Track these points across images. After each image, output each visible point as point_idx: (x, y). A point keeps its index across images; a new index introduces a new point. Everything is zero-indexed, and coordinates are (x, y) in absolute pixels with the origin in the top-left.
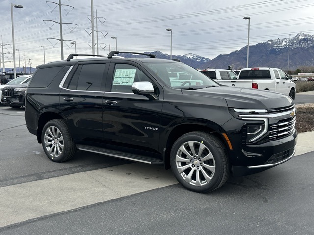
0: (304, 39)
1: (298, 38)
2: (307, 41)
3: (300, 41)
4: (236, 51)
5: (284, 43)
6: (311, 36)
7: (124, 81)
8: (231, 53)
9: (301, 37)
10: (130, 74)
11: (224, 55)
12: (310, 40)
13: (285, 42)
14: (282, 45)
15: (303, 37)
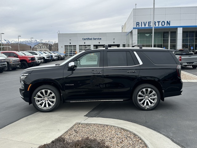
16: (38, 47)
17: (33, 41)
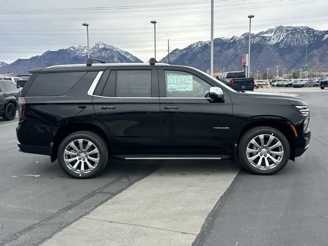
0: (104, 49)
1: (98, 47)
2: (107, 51)
3: (101, 50)
4: (37, 56)
5: (85, 51)
6: (110, 46)
7: (180, 87)
8: (31, 58)
9: (101, 47)
10: (185, 80)
11: (24, 60)
12: (109, 50)
13: (87, 50)
14: (84, 52)
15: (103, 47)
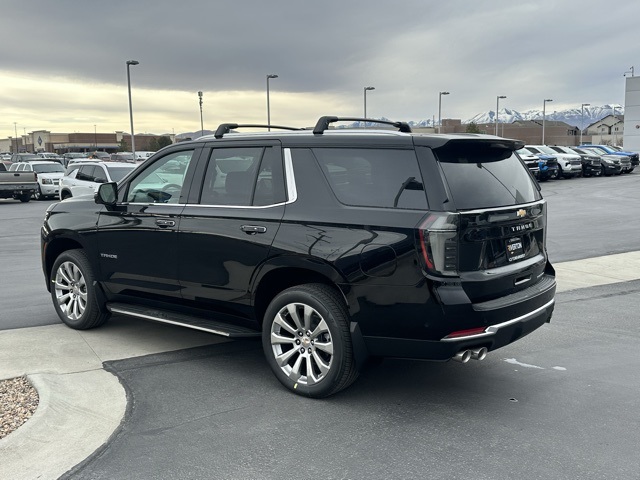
16: (600, 131)
17: (599, 110)
